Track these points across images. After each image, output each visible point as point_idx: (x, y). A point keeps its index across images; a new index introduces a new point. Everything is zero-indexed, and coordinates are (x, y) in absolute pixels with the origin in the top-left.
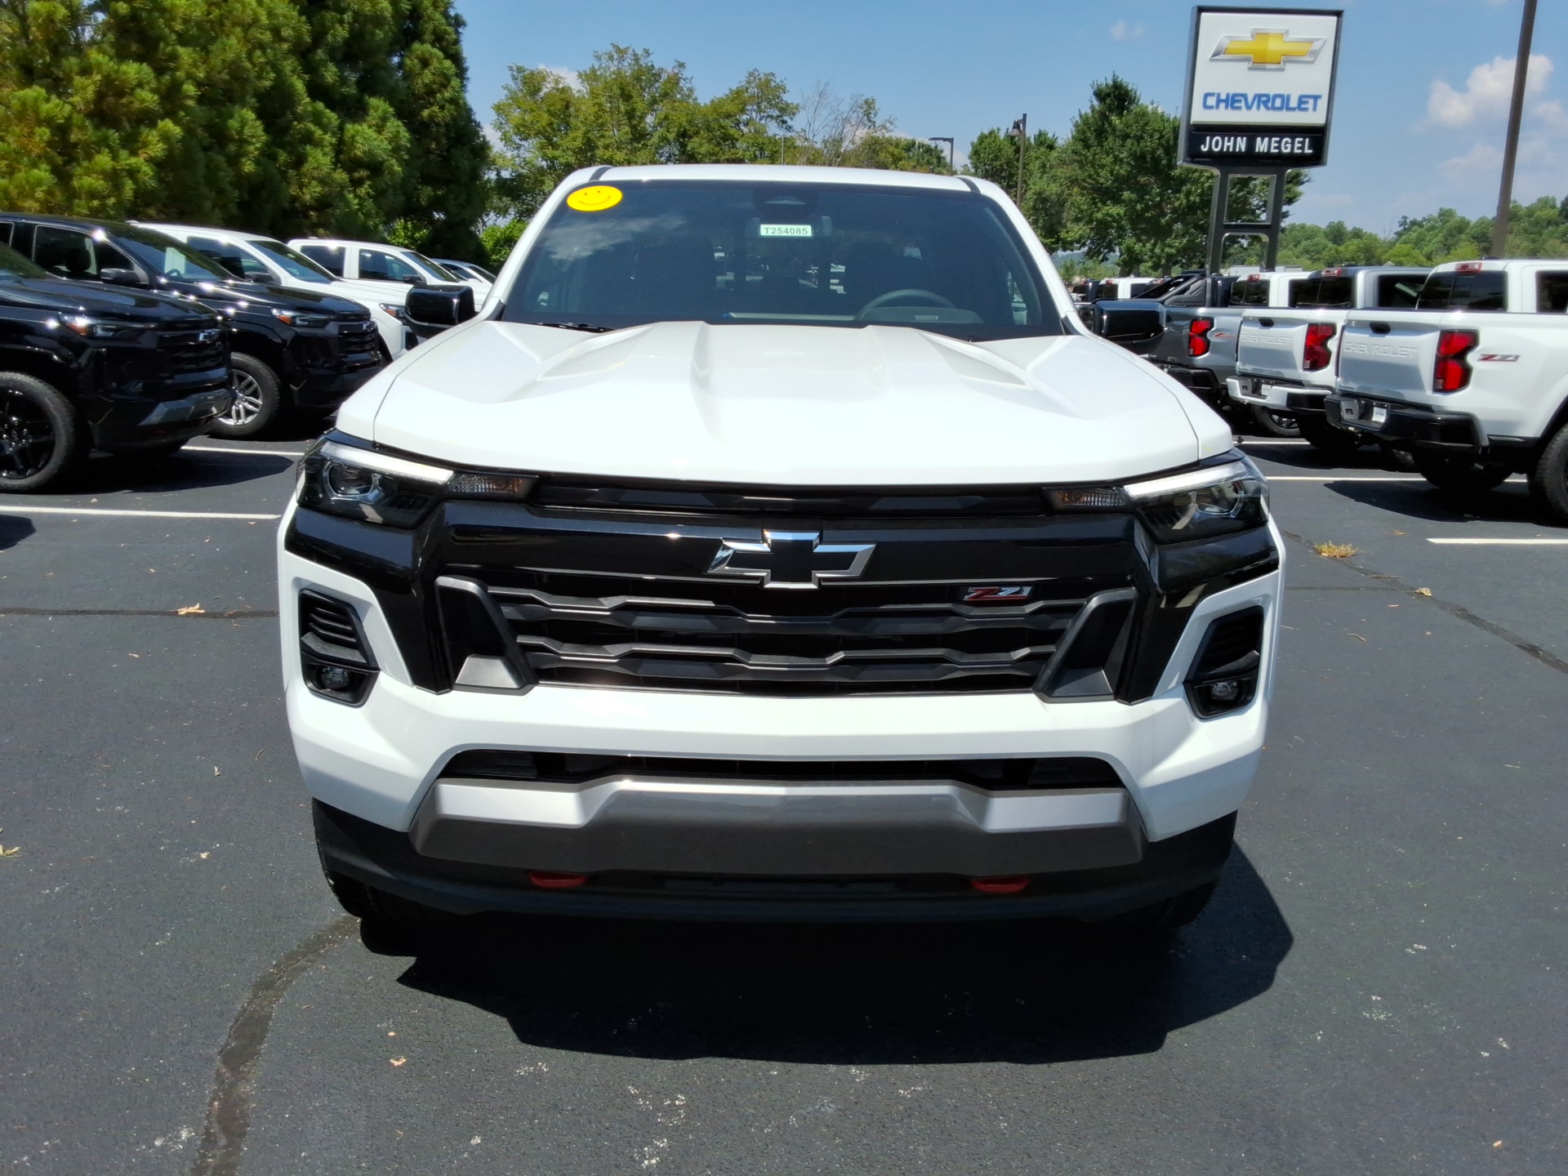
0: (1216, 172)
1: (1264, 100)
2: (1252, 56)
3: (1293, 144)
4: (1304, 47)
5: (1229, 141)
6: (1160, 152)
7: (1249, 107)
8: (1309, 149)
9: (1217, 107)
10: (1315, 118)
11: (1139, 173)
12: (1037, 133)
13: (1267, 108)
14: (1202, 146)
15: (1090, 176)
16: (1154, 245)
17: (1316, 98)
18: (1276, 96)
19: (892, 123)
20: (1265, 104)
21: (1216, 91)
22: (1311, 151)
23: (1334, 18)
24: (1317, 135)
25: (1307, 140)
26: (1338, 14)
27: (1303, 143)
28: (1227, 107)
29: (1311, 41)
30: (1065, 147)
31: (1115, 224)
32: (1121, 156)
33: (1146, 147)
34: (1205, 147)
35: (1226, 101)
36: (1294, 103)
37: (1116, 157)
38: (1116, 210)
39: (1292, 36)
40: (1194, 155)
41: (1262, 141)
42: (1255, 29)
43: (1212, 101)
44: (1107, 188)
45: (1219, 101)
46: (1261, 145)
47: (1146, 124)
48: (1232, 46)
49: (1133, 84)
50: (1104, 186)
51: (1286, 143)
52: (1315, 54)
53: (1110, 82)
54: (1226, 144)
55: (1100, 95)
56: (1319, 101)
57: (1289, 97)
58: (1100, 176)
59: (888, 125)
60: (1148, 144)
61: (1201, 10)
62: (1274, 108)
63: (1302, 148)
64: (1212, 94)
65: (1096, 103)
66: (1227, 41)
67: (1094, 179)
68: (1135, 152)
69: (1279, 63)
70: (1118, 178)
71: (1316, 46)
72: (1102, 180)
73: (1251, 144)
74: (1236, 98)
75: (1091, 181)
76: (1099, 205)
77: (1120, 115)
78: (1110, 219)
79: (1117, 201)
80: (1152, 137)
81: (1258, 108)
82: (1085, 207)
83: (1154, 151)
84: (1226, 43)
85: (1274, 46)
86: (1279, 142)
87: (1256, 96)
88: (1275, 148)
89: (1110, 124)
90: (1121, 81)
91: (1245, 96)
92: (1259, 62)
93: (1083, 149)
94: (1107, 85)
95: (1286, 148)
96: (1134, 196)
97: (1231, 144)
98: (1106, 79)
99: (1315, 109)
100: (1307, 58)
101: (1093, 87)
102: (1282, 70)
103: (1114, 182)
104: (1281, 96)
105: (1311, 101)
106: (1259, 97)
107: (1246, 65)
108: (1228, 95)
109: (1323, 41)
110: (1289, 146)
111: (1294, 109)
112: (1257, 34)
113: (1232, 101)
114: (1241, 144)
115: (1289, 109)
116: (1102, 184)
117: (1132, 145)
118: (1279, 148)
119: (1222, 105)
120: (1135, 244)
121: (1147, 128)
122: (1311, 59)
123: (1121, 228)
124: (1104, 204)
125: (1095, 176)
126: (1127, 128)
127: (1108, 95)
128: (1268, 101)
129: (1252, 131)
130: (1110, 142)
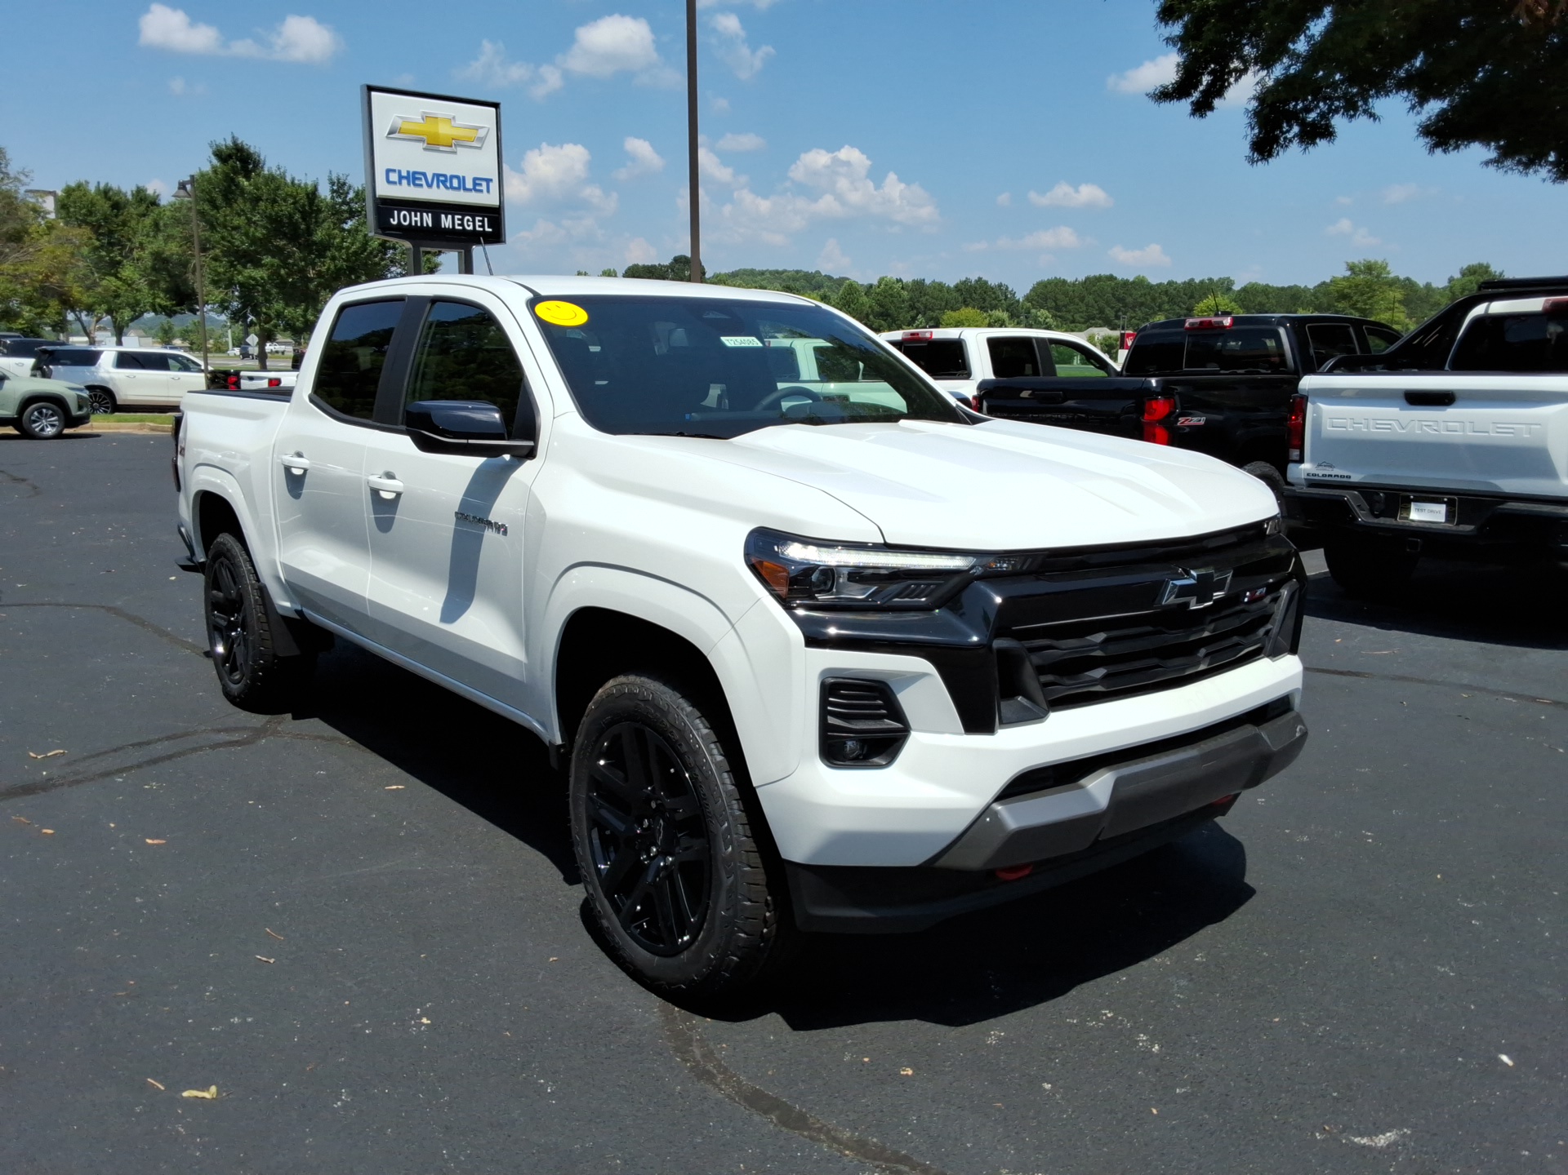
0: (408, 245)
1: (442, 180)
2: (425, 137)
3: (474, 222)
4: (472, 134)
5: (416, 216)
6: (297, 216)
7: (430, 186)
8: (489, 227)
9: (400, 183)
10: (490, 199)
11: (276, 236)
12: (134, 189)
13: (446, 187)
14: (392, 220)
15: (223, 238)
16: (306, 311)
17: (488, 181)
18: (452, 177)
19: (27, 176)
20: (444, 183)
21: (397, 168)
22: (490, 230)
23: (493, 109)
24: (494, 214)
25: (486, 219)
26: (496, 106)
27: (483, 221)
28: (409, 184)
29: (477, 128)
30: (177, 205)
31: (260, 288)
32: (254, 219)
33: (282, 211)
34: (394, 220)
35: (407, 178)
36: (469, 185)
37: (249, 220)
38: (259, 274)
39: (459, 122)
40: (384, 227)
41: (446, 218)
42: (424, 113)
43: (394, 177)
44: (245, 251)
45: (401, 177)
46: (446, 222)
47: (278, 188)
48: (406, 126)
49: (255, 147)
50: (240, 248)
51: (468, 221)
52: (482, 140)
53: (230, 143)
54: (414, 219)
55: (222, 155)
56: (491, 184)
57: (464, 178)
58: (235, 239)
59: (22, 178)
60: (283, 208)
61: (371, 89)
62: (452, 188)
63: (483, 226)
64: (394, 171)
65: (215, 162)
66: (400, 121)
67: (229, 242)
68: (271, 214)
69: (451, 146)
70: (254, 241)
71: (482, 133)
72: (237, 243)
73: (436, 220)
74: (417, 176)
75: (226, 243)
76: (239, 267)
77: (248, 178)
78: (253, 282)
79: (257, 264)
80: (285, 200)
81: (438, 186)
82: (222, 270)
83: (290, 216)
84: (399, 123)
85: (444, 130)
86: (462, 220)
87: (434, 175)
88: (459, 225)
89: (238, 185)
90: (242, 143)
91: (424, 174)
92: (433, 144)
93: (212, 210)
94: (226, 146)
95: (469, 226)
96: (276, 261)
97: (418, 219)
98: (225, 140)
99: (488, 191)
100: (475, 144)
101: (211, 147)
102: (455, 153)
103: (251, 245)
104: (457, 177)
105: (484, 184)
106: (437, 176)
107: (421, 145)
108: (408, 172)
109: (486, 130)
110: (471, 223)
111: (470, 190)
112: (426, 117)
113: (413, 178)
114: (428, 220)
115: (466, 189)
116: (237, 246)
117: (266, 207)
118: (462, 225)
119: (404, 182)
120: (285, 309)
121: (280, 192)
122: (479, 145)
123: (267, 293)
124: (245, 267)
125: (229, 238)
126: (258, 190)
127: (230, 156)
128: (446, 181)
129: (438, 208)
130: (240, 204)
